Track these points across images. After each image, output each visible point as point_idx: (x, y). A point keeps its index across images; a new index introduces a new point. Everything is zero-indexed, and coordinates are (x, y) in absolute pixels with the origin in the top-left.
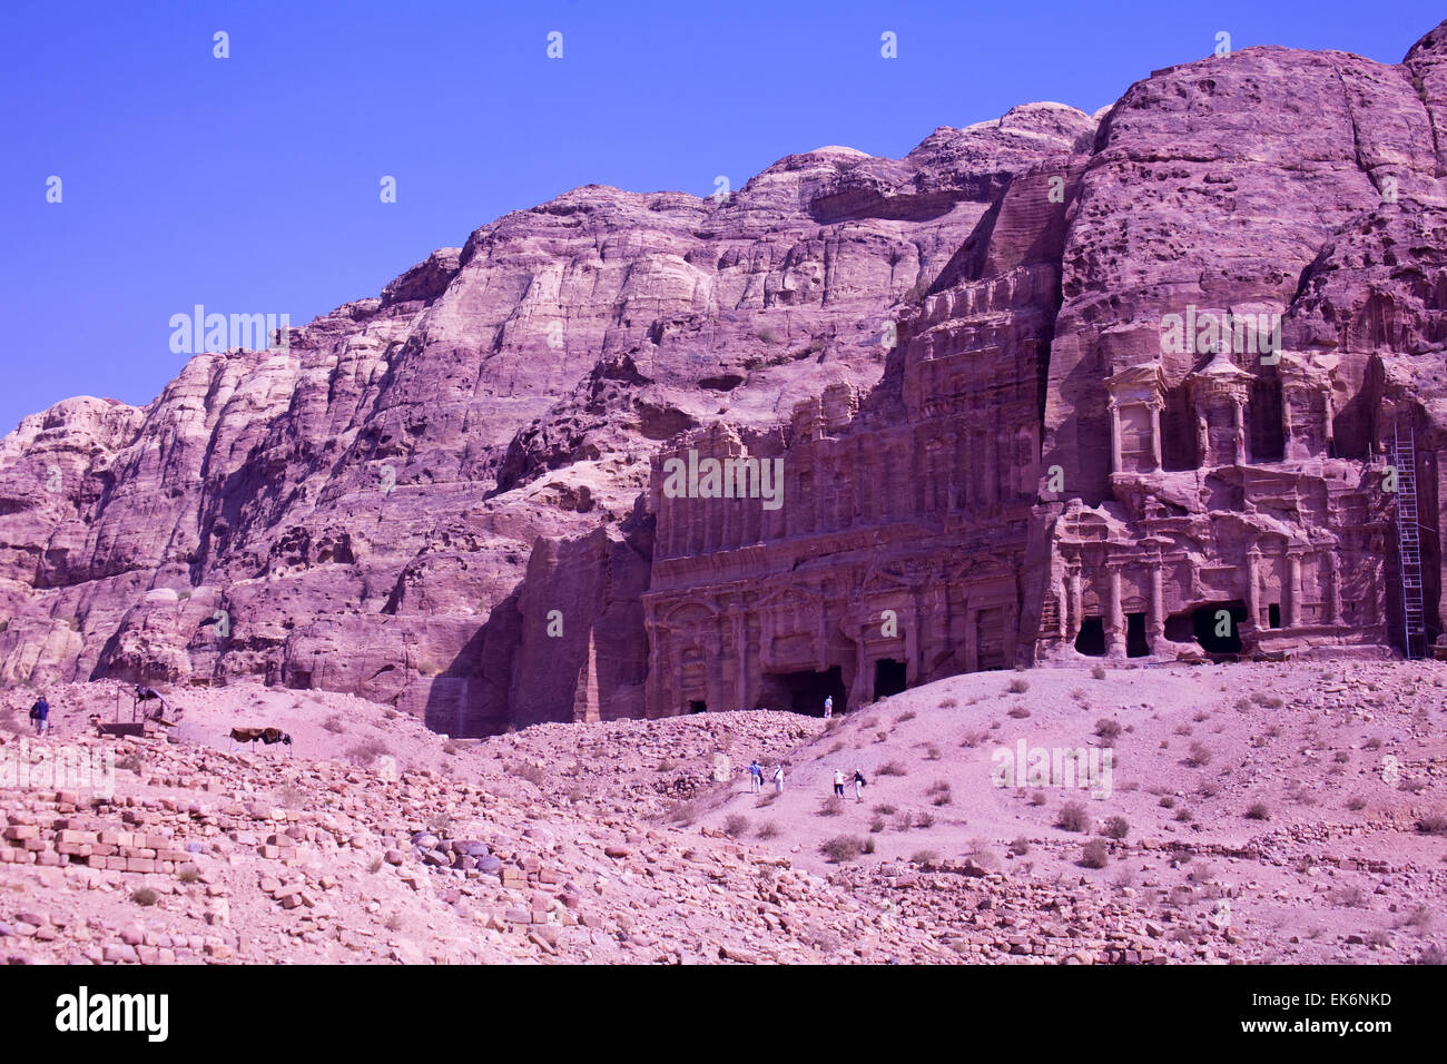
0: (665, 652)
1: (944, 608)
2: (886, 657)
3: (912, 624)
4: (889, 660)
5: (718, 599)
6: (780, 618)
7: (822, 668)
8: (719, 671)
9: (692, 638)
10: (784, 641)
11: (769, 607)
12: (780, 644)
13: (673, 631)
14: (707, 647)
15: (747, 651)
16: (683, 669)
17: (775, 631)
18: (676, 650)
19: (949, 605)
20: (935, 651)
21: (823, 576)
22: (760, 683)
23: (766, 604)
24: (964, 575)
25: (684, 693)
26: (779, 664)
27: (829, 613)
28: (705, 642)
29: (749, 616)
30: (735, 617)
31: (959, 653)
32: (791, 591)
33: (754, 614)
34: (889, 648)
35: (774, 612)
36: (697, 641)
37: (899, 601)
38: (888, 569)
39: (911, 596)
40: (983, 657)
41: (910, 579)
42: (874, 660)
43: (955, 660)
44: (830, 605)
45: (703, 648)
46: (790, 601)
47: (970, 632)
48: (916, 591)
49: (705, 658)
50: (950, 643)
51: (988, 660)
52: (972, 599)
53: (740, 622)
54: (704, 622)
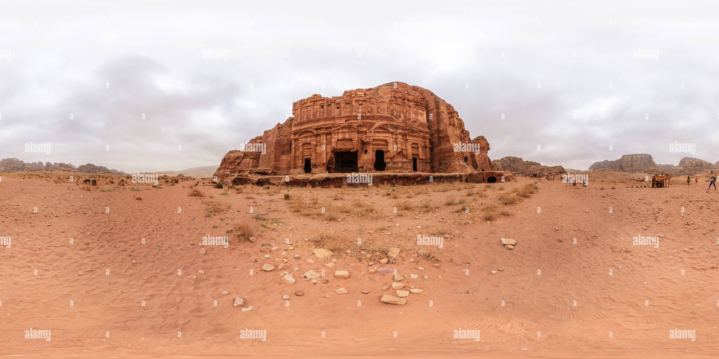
0: (296, 145)
3: (391, 142)
4: (381, 150)
5: (316, 129)
6: (340, 134)
7: (355, 150)
8: (316, 150)
10: (340, 142)
12: (339, 142)
13: (300, 139)
14: (312, 143)
15: (326, 144)
16: (303, 149)
17: (338, 138)
18: (301, 144)
19: (403, 139)
20: (399, 150)
21: (359, 124)
22: (331, 153)
23: (335, 130)
24: (408, 133)
26: (338, 148)
27: (358, 135)
28: (311, 142)
29: (327, 134)
30: (323, 134)
31: (404, 152)
32: (345, 127)
33: (330, 134)
34: (381, 147)
35: (338, 133)
36: (308, 141)
37: (387, 135)
38: (384, 125)
39: (391, 134)
40: (413, 154)
41: (391, 130)
42: (376, 149)
43: (402, 154)
44: (359, 132)
45: (310, 143)
46: (344, 130)
47: (409, 147)
48: (392, 133)
49: (311, 146)
50: (402, 149)
51: (413, 156)
52: (410, 139)
53: (325, 136)
54: (311, 136)
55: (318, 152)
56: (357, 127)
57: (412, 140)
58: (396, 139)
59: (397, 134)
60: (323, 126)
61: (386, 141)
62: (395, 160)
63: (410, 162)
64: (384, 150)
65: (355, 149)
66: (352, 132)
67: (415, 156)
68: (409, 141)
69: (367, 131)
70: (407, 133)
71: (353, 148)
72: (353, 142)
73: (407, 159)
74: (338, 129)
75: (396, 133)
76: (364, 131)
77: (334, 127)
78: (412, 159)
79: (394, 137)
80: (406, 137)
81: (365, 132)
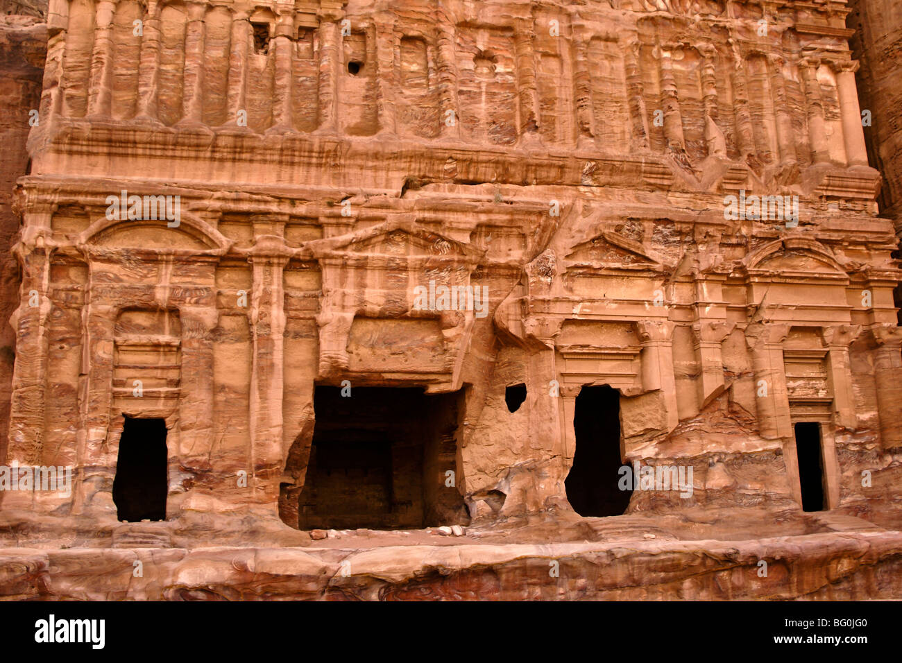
1: (723, 313)
2: (602, 382)
3: (665, 331)
4: (607, 387)
5: (226, 218)
6: (373, 278)
7: (454, 386)
8: (211, 364)
9: (151, 287)
10: (370, 325)
11: (350, 253)
12: (361, 330)
14: (188, 309)
15: (287, 335)
16: (117, 348)
17: (362, 302)
18: (106, 306)
19: (729, 309)
20: (711, 383)
23: (344, 247)
24: (760, 264)
25: (116, 396)
28: (182, 300)
29: (293, 264)
30: (268, 260)
31: (741, 392)
32: (407, 233)
33: (311, 264)
34: (605, 367)
35: (361, 266)
36: (162, 296)
37: (635, 289)
38: (619, 229)
39: (658, 283)
40: (793, 403)
41: (660, 254)
42: (575, 385)
43: (730, 403)
44: (482, 272)
45: (174, 312)
46: (397, 251)
47: (770, 360)
48: (666, 276)
49: (177, 331)
50: (728, 373)
51: (800, 411)
52: (772, 308)
53: (277, 272)
54: (184, 261)
55: (222, 378)
56: (473, 234)
57: (784, 308)
58: (692, 308)
59: (693, 280)
60: (274, 207)
61: (632, 327)
62: (691, 449)
63: (778, 453)
64: (625, 386)
65: (455, 378)
66: (441, 266)
67: (810, 411)
68: (766, 315)
69: (528, 268)
70: (751, 269)
71: (448, 372)
72: (448, 333)
73: (758, 433)
74: (364, 243)
75: (685, 270)
76: (508, 267)
77: (340, 222)
78: (790, 433)
79: (675, 300)
80: (749, 293)
81: (516, 274)
